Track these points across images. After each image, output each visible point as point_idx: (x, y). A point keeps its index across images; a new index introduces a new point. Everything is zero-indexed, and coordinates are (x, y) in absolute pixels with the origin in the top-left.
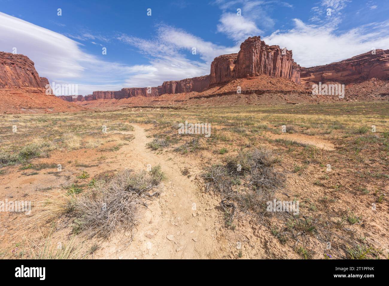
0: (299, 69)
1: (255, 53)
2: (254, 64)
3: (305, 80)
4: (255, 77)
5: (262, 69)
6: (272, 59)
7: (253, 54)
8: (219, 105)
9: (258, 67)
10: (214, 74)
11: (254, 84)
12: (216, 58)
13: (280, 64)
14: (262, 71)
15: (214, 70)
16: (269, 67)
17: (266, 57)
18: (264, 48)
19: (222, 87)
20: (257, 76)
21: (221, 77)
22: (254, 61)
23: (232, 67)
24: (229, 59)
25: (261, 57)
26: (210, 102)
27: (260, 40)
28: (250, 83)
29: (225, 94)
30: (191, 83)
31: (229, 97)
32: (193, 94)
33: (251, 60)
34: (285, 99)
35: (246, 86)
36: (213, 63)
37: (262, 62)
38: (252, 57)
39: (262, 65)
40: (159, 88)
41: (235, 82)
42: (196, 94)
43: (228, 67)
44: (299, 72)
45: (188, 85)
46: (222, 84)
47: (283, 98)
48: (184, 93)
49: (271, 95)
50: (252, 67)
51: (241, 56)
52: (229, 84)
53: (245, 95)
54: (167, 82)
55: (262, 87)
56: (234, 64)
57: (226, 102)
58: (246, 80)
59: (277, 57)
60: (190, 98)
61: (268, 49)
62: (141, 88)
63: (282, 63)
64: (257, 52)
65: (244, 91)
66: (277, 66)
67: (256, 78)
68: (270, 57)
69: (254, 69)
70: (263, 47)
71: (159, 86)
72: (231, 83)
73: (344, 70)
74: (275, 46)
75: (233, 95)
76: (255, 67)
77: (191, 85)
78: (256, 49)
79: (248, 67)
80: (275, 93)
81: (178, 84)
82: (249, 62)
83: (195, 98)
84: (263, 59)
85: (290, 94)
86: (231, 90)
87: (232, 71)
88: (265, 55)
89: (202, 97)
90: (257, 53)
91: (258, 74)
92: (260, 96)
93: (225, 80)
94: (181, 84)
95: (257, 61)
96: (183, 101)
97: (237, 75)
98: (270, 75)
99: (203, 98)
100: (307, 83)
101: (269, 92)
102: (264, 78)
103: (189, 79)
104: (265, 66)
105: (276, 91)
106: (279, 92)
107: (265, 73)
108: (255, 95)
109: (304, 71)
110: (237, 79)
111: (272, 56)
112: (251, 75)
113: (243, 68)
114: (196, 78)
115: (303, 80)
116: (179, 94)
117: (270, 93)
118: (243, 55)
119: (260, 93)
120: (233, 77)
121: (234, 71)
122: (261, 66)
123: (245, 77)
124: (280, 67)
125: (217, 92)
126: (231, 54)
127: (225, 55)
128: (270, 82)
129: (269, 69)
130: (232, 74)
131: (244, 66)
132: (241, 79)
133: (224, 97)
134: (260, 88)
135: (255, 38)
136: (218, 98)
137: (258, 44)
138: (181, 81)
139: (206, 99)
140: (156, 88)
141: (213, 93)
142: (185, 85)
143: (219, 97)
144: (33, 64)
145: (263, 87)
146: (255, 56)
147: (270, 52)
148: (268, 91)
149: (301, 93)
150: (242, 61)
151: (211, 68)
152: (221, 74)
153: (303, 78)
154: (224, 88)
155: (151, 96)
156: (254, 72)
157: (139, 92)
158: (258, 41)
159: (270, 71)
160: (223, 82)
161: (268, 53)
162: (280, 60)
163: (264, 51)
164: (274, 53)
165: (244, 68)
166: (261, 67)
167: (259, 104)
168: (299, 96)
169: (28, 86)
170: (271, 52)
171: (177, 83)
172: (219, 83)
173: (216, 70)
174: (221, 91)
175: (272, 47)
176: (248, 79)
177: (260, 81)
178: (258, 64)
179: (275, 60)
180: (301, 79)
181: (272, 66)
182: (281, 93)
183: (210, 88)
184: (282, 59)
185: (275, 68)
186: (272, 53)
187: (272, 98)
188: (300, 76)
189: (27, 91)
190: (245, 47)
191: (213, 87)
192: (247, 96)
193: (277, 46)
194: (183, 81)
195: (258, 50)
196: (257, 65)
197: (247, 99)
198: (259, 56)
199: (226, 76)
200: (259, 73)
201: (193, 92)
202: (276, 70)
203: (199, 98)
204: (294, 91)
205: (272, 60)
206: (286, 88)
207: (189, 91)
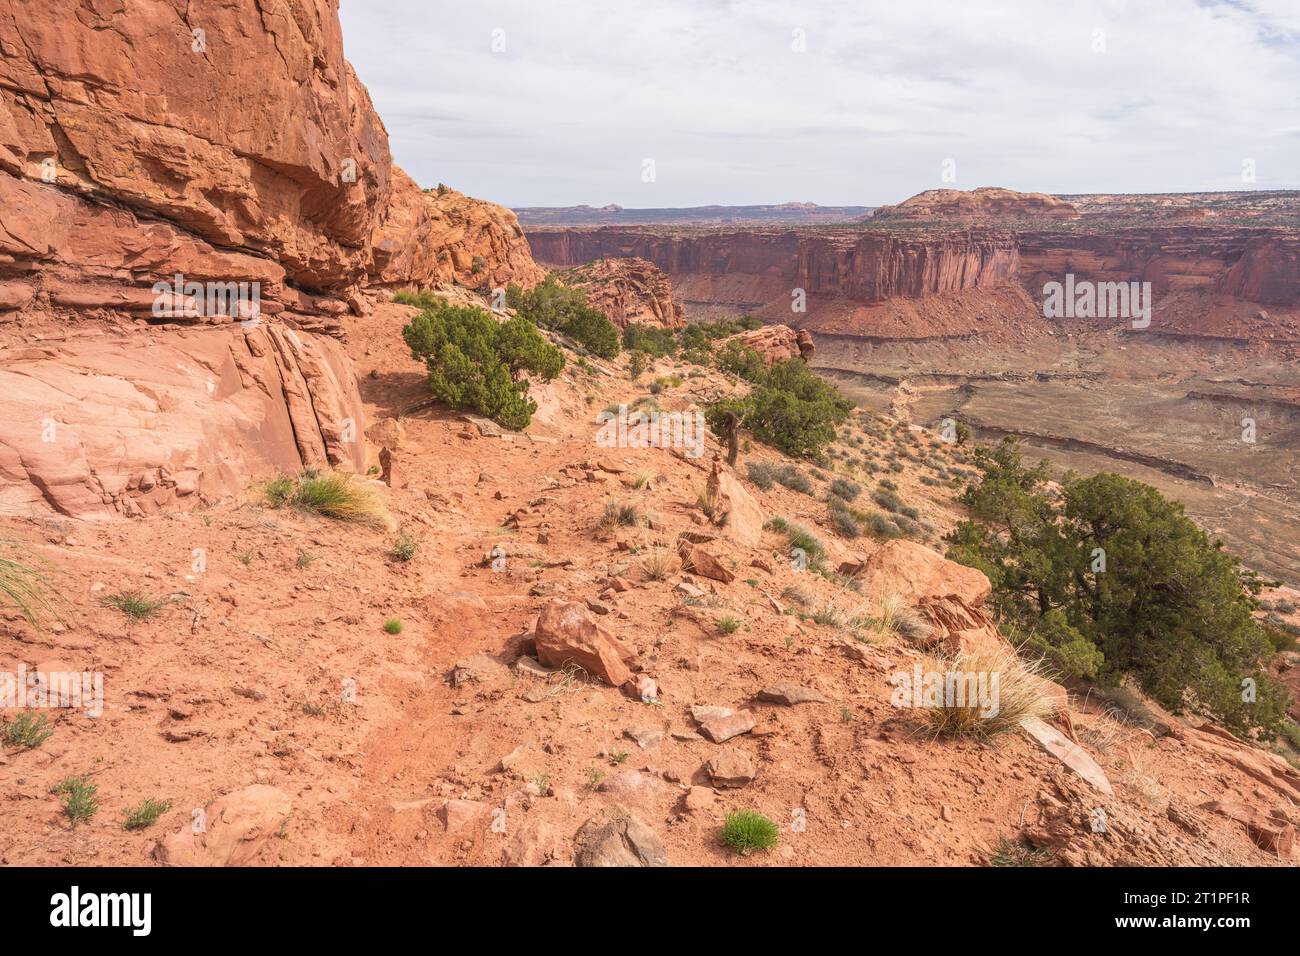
25: (891, 268)
68: (911, 262)
73: (1111, 254)
84: (896, 270)
98: (910, 291)
128: (900, 318)
131: (862, 281)
149: (949, 336)
164: (920, 256)
185: (920, 283)
196: (884, 281)
200: (886, 294)
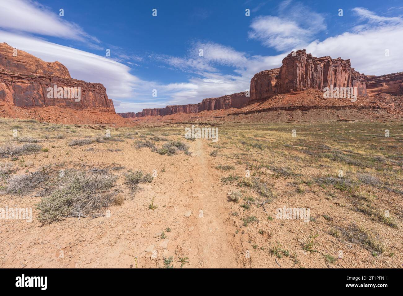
0: (363, 79)
1: (300, 67)
2: (298, 78)
3: (375, 92)
4: (300, 92)
5: (309, 83)
6: (321, 71)
7: (298, 68)
8: (257, 121)
9: (304, 81)
10: (254, 90)
11: (299, 99)
12: (256, 74)
13: (334, 76)
14: (309, 85)
15: (254, 87)
16: (318, 80)
17: (313, 70)
18: (311, 61)
19: (263, 103)
20: (303, 90)
21: (261, 93)
22: (298, 75)
23: (273, 83)
24: (270, 74)
26: (248, 118)
27: (305, 53)
28: (294, 99)
29: (264, 110)
30: (230, 99)
31: (268, 114)
32: (232, 110)
33: (295, 74)
34: (338, 116)
35: (289, 102)
36: (253, 79)
37: (309, 75)
38: (296, 71)
39: (309, 79)
40: (198, 105)
41: (276, 98)
42: (235, 110)
43: (269, 83)
44: (364, 83)
45: (227, 101)
46: (262, 100)
47: (335, 114)
48: (223, 110)
49: (319, 111)
50: (296, 82)
51: (284, 71)
52: (270, 100)
53: (287, 111)
54: (206, 99)
55: (307, 103)
56: (275, 79)
57: (265, 119)
58: (289, 95)
59: (328, 68)
60: (228, 115)
61: (317, 62)
62: (183, 106)
63: (335, 74)
64: (303, 65)
65: (285, 107)
66: (328, 78)
67: (302, 93)
69: (298, 83)
70: (309, 59)
71: (199, 103)
72: (272, 99)
74: (325, 57)
75: (273, 112)
76: (300, 81)
77: (230, 101)
78: (300, 62)
79: (292, 81)
80: (324, 109)
81: (218, 101)
82: (292, 76)
83: (233, 114)
85: (345, 110)
86: (271, 106)
87: (274, 86)
88: (312, 68)
89: (240, 113)
90: (301, 67)
91: (304, 89)
92: (305, 112)
93: (266, 95)
94: (220, 101)
95: (302, 75)
96: (221, 117)
97: (279, 90)
99: (241, 115)
100: (378, 94)
101: (316, 107)
102: (312, 93)
103: (228, 96)
104: (313, 80)
105: (325, 107)
106: (329, 107)
107: (313, 87)
108: (298, 111)
109: (373, 80)
110: (279, 95)
111: (321, 68)
112: (296, 90)
113: (285, 83)
114: (235, 94)
115: (371, 91)
116: (218, 110)
117: (318, 109)
118: (286, 70)
119: (304, 109)
120: (274, 93)
121: (276, 86)
122: (307, 79)
123: (288, 92)
124: (334, 79)
125: (256, 109)
126: (273, 69)
127: (266, 71)
129: (318, 82)
130: (274, 89)
132: (284, 95)
133: (264, 114)
134: (305, 104)
135: (299, 52)
136: (257, 115)
137: (304, 58)
138: (220, 98)
139: (244, 115)
140: (196, 105)
141: (252, 109)
142: (224, 102)
143: (257, 113)
144: (105, 90)
145: (309, 102)
146: (299, 70)
147: (318, 64)
148: (314, 106)
150: (284, 77)
151: (251, 84)
152: (261, 89)
153: (371, 90)
154: (264, 104)
155: (191, 113)
156: (298, 86)
157: (181, 109)
158: (303, 54)
159: (320, 84)
160: (264, 98)
161: (316, 65)
162: (333, 72)
163: (311, 63)
165: (287, 83)
166: (307, 81)
167: (302, 121)
168: (358, 112)
169: (101, 107)
170: (320, 64)
171: (216, 99)
172: (259, 99)
173: (256, 87)
174: (260, 108)
175: (321, 59)
176: (291, 94)
177: (307, 95)
178: (304, 78)
179: (325, 72)
180: (367, 90)
181: (322, 78)
182: (332, 108)
183: (249, 105)
184: (335, 71)
186: (322, 65)
187: (319, 114)
188: (365, 87)
189: (100, 110)
190: (288, 62)
191: (252, 104)
192: (290, 112)
193: (328, 57)
194: (223, 97)
195: (303, 63)
197: (288, 116)
198: (304, 70)
199: (267, 91)
201: (232, 108)
202: (327, 83)
203: (237, 114)
204: (350, 106)
205: (322, 73)
206: (339, 103)
207: (228, 107)
